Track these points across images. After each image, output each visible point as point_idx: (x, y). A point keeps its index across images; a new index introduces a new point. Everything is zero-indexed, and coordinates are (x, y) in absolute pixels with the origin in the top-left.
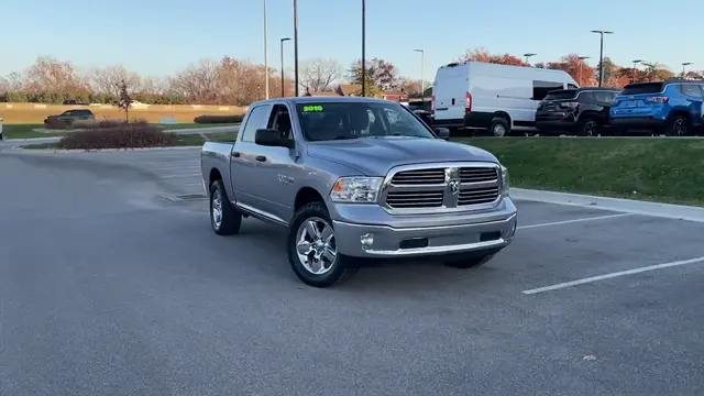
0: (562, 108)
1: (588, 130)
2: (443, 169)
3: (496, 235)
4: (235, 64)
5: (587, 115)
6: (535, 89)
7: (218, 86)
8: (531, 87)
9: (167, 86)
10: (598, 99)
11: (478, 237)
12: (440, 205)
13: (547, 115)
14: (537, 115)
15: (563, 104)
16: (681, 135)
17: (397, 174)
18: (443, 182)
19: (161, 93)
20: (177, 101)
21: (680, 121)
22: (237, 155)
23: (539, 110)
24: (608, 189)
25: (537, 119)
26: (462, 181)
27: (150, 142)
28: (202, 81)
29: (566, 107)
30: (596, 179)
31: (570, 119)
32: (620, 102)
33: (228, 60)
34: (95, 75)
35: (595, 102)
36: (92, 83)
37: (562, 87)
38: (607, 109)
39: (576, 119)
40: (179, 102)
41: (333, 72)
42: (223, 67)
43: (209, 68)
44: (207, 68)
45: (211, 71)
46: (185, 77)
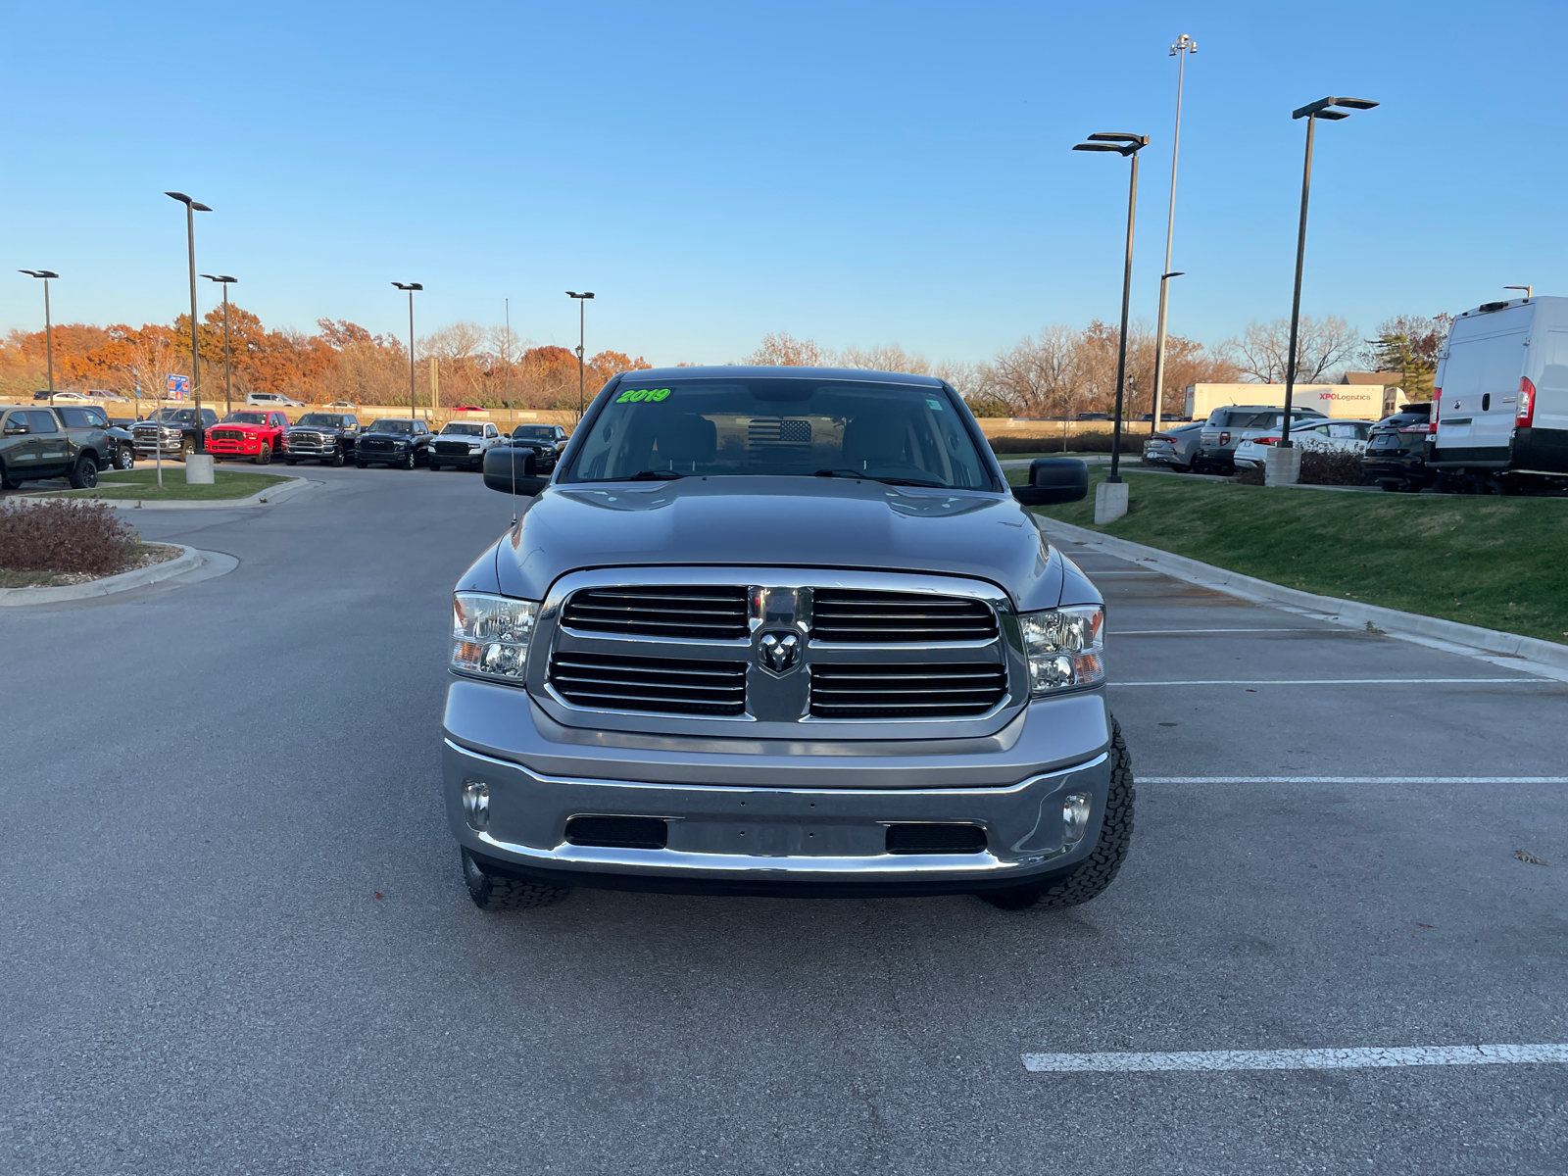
2: (743, 591)
7: (1074, 380)
9: (976, 382)
12: (739, 711)
17: (580, 596)
18: (737, 634)
28: (1043, 371)
33: (1099, 328)
40: (992, 412)
41: (1333, 347)
42: (1090, 339)
43: (1059, 345)
44: (1056, 346)
45: (1064, 350)
46: (1011, 364)
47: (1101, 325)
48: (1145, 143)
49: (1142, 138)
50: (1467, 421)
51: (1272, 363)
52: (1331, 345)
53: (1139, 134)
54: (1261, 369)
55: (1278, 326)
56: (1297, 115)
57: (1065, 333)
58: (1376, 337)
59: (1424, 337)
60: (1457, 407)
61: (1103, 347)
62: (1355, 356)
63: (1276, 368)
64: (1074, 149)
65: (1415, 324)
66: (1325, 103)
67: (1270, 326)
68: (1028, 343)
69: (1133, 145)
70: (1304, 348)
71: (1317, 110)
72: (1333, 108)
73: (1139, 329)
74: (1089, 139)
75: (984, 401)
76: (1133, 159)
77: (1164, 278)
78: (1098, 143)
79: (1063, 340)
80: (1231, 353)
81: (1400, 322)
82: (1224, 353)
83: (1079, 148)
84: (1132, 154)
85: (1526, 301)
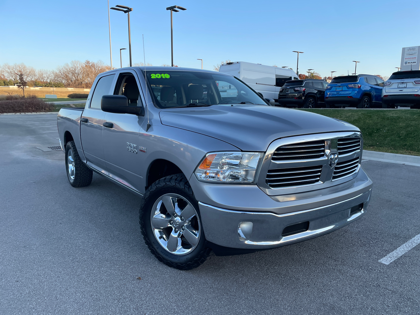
0: (295, 91)
1: (309, 104)
4: (93, 66)
5: (309, 96)
6: (276, 79)
7: (83, 77)
9: (52, 77)
12: (318, 181)
13: (285, 95)
14: (279, 95)
15: (296, 89)
16: (366, 107)
17: (278, 149)
18: (323, 156)
19: (48, 81)
20: (58, 85)
21: (366, 99)
22: (86, 121)
23: (281, 92)
25: (279, 98)
27: (37, 109)
28: (73, 74)
29: (298, 91)
31: (300, 98)
32: (331, 88)
33: (88, 62)
34: (7, 69)
35: (313, 88)
36: (6, 75)
37: (291, 79)
38: (321, 92)
39: (303, 98)
40: (60, 86)
42: (86, 66)
43: (77, 67)
44: (76, 67)
45: (79, 68)
46: (63, 71)
47: (89, 62)
48: (132, 10)
49: (131, 9)
50: (226, 91)
53: (130, 7)
56: (168, 9)
57: (79, 63)
60: (223, 88)
61: (90, 68)
64: (111, 9)
66: (175, 7)
68: (67, 65)
69: (128, 10)
71: (172, 9)
72: (176, 9)
73: (100, 63)
74: (116, 6)
75: (56, 82)
76: (128, 14)
77: (121, 50)
78: (118, 8)
79: (78, 65)
83: (112, 8)
84: (128, 13)
85: (238, 62)
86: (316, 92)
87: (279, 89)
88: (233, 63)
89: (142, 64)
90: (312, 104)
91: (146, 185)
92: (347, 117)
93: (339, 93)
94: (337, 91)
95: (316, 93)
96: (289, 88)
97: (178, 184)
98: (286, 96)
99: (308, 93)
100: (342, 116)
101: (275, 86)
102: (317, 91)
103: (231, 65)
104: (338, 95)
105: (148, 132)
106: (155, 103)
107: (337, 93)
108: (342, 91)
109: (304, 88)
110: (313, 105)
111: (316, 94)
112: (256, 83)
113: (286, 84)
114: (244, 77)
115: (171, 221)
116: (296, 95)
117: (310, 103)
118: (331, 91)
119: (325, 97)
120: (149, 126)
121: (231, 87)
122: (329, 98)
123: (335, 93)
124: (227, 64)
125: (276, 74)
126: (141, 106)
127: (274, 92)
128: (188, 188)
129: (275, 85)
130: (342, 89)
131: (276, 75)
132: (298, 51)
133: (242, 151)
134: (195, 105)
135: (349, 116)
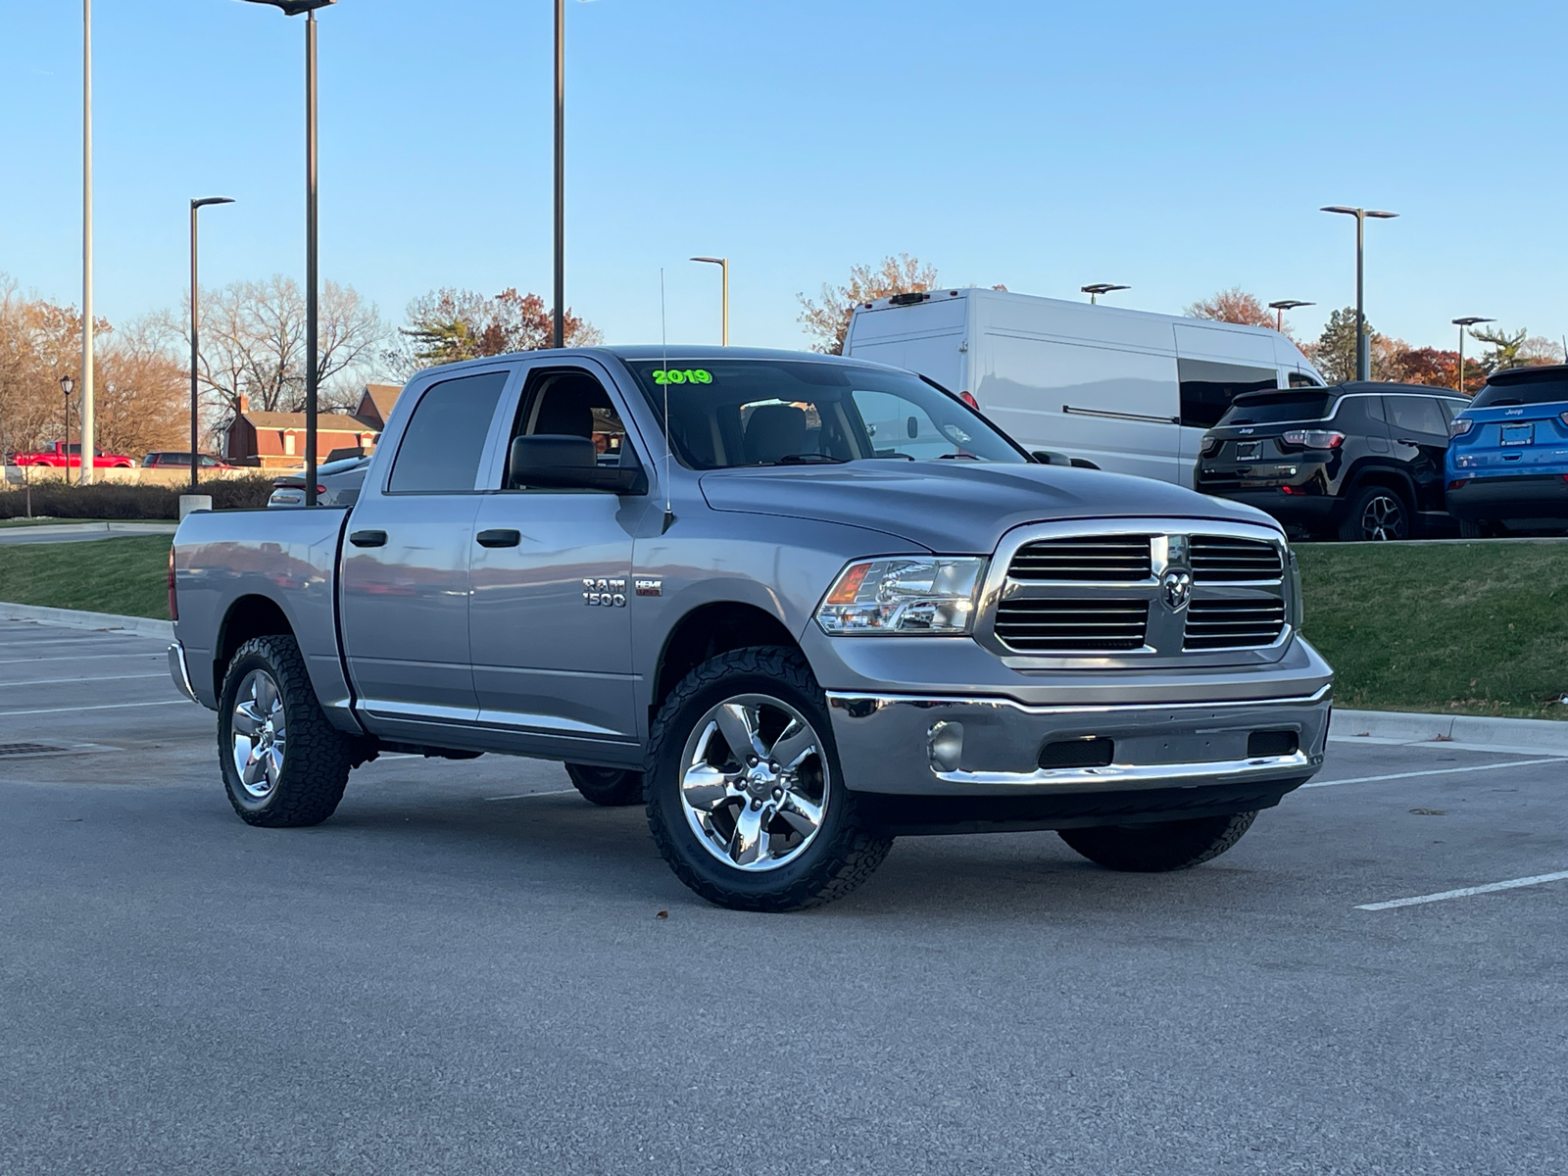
0: (1287, 448)
1: (1372, 523)
2: (1145, 539)
3: (1286, 741)
5: (1368, 475)
6: (1183, 386)
8: (1173, 378)
10: (1400, 420)
11: (1243, 742)
12: (1139, 644)
13: (1232, 476)
14: (1202, 475)
15: (1291, 437)
17: (1025, 550)
18: (1147, 575)
23: (1207, 455)
24: (1481, 696)
26: (1197, 577)
29: (1301, 447)
30: (1434, 663)
31: (1313, 487)
32: (1477, 429)
35: (1390, 431)
37: (1273, 383)
38: (1433, 455)
39: (1333, 487)
41: (338, 339)
51: (238, 363)
52: (335, 336)
54: (217, 373)
55: (242, 297)
58: (409, 325)
59: (484, 329)
62: (376, 356)
63: (243, 372)
65: (466, 306)
67: (227, 295)
70: (290, 338)
76: (308, 23)
77: (195, 205)
80: (162, 343)
81: (446, 302)
82: (149, 341)
84: (310, 15)
85: (954, 293)
86: (1410, 454)
87: (1197, 437)
88: (928, 297)
89: (283, 285)
90: (1386, 522)
91: (653, 700)
92: (1530, 577)
93: (1516, 458)
94: (1506, 446)
95: (1408, 460)
96: (1251, 431)
97: (766, 663)
98: (1237, 478)
99: (1361, 458)
100: (1506, 571)
101: (1177, 426)
102: (1415, 452)
103: (915, 309)
104: (1515, 472)
105: (668, 537)
106: (679, 456)
107: (1506, 458)
108: (1532, 445)
109: (1335, 434)
110: (1393, 527)
111: (1408, 466)
112: (1066, 409)
113: (1234, 416)
114: (989, 373)
115: (740, 779)
116: (1293, 471)
117: (1375, 515)
118: (1474, 445)
119: (1447, 482)
120: (670, 517)
121: (920, 433)
122: (1468, 487)
123: (1497, 457)
124: (891, 302)
125: (1180, 356)
126: (636, 465)
127: (1174, 461)
128: (794, 670)
129: (1178, 415)
130: (1532, 438)
131: (1179, 360)
132: (1354, 208)
133: (935, 554)
134: (799, 460)
135: (1541, 572)
